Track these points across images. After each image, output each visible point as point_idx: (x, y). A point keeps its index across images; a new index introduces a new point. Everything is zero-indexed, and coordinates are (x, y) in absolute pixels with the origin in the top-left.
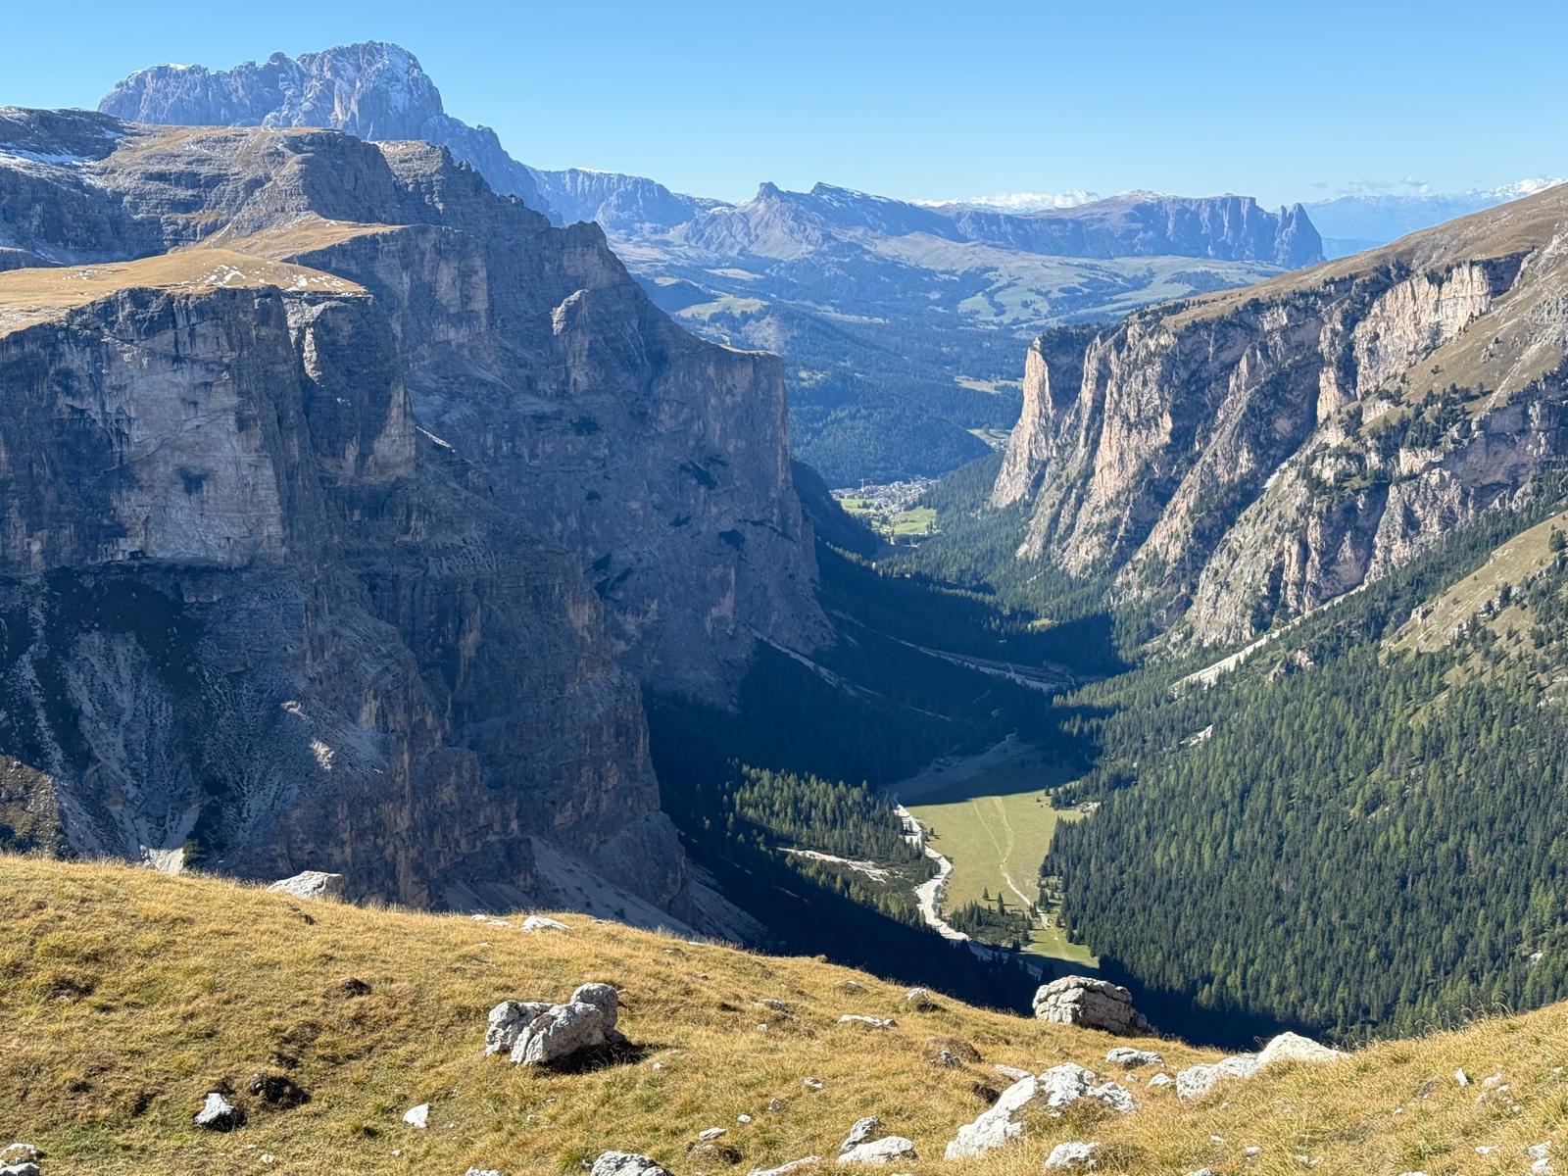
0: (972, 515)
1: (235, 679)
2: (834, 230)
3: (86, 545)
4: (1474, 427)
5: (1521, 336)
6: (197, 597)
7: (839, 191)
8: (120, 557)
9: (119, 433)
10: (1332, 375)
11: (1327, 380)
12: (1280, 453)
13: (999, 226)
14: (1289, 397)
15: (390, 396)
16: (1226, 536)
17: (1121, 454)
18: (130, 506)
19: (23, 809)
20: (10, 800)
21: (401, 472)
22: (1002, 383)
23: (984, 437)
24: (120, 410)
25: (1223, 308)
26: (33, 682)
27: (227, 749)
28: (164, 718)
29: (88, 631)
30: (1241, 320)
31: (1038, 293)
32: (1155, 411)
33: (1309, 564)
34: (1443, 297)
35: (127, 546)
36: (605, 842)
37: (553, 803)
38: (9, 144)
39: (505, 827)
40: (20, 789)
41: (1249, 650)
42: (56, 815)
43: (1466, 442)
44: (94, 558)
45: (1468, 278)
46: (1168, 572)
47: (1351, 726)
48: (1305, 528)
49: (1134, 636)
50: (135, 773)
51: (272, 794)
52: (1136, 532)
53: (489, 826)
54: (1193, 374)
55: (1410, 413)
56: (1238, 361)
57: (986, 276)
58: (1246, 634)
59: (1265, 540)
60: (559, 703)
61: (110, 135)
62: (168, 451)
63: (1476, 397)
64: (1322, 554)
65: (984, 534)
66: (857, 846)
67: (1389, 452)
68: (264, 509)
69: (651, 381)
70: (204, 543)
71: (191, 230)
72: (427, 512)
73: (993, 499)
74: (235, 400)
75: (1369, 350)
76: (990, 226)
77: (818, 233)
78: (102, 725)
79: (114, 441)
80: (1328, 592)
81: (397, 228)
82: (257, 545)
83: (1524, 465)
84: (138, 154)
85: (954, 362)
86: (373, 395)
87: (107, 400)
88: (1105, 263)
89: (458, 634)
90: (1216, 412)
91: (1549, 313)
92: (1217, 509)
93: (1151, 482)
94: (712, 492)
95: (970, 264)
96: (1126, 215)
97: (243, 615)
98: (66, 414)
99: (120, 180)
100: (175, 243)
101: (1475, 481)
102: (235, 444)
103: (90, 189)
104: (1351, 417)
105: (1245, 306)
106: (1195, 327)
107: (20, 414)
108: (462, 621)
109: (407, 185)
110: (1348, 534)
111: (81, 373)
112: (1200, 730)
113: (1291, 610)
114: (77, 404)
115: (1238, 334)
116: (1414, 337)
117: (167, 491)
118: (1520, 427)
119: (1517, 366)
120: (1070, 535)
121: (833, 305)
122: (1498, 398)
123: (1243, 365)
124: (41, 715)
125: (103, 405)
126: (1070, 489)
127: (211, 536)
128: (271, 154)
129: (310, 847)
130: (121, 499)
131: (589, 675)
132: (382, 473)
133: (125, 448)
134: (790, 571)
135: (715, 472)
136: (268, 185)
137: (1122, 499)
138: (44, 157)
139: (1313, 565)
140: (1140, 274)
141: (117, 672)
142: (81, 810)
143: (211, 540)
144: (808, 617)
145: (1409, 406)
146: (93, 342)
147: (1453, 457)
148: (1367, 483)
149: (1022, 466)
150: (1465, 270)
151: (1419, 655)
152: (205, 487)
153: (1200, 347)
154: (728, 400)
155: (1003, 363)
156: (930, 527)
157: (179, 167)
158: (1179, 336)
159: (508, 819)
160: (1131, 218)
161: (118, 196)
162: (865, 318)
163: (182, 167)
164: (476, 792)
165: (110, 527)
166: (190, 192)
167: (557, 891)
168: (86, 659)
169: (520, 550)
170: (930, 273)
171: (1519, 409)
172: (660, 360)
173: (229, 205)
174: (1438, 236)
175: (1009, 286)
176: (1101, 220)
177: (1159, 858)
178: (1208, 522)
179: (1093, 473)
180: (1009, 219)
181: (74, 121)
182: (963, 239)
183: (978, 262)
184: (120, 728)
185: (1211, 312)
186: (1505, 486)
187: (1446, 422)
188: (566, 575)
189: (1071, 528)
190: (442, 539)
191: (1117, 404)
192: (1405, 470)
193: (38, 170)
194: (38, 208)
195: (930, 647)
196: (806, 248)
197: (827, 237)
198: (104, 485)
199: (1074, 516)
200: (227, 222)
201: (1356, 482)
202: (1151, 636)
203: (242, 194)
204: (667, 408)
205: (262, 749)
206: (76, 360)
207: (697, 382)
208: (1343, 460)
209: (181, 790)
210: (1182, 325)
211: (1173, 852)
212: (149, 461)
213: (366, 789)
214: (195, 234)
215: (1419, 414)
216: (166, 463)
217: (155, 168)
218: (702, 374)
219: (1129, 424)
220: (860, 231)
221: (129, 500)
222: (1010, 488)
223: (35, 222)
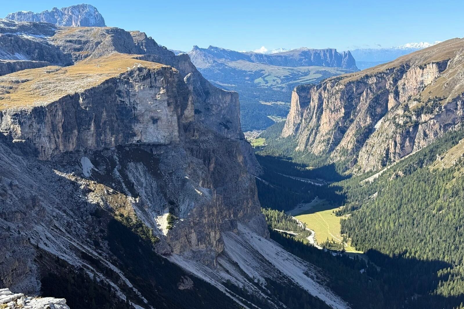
0: (277, 140)
1: (170, 174)
2: (216, 59)
3: (125, 139)
4: (443, 108)
5: (454, 82)
6: (157, 152)
7: (216, 48)
8: (134, 142)
9: (134, 108)
10: (392, 95)
11: (391, 97)
12: (378, 118)
13: (263, 58)
14: (380, 102)
15: (188, 98)
16: (367, 141)
17: (330, 120)
18: (137, 128)
19: (125, 209)
20: (121, 207)
21: (191, 120)
22: (273, 103)
23: (271, 118)
24: (134, 101)
25: (357, 77)
26: (119, 176)
27: (172, 193)
28: (154, 185)
29: (130, 162)
30: (363, 81)
31: (277, 77)
32: (339, 107)
33: (397, 147)
34: (424, 73)
35: (136, 139)
36: (249, 221)
37: (238, 210)
38: (26, 32)
39: (230, 216)
40: (123, 204)
41: (382, 172)
42: (133, 211)
43: (440, 112)
44: (128, 142)
45: (432, 67)
46: (349, 152)
47: (428, 189)
48: (396, 137)
49: (342, 170)
50: (149, 200)
51: (187, 205)
52: (335, 141)
53: (226, 216)
54: (350, 96)
55: (424, 104)
56: (363, 92)
57: (262, 72)
58: (380, 168)
59: (383, 141)
60: (237, 183)
61: (53, 29)
62: (148, 112)
63: (443, 100)
64: (401, 144)
65: (282, 145)
66: (287, 228)
67: (418, 115)
68: (174, 128)
69: (205, 99)
70: (157, 137)
71: (81, 57)
72: (198, 130)
73: (282, 135)
74: (167, 98)
75: (403, 88)
76: (260, 57)
77: (212, 60)
78: (139, 187)
79: (133, 110)
80: (403, 155)
81: (143, 55)
82: (172, 138)
83: (457, 118)
84: (62, 35)
85: (258, 97)
86: (184, 98)
87: (131, 98)
88: (295, 68)
89: (209, 164)
90: (356, 107)
91: (461, 76)
92: (362, 134)
93: (339, 127)
94: (229, 130)
95: (257, 69)
96: (299, 54)
97: (170, 157)
98: (119, 103)
99: (59, 42)
100: (76, 60)
101: (443, 123)
102: (166, 110)
103: (50, 45)
104: (405, 106)
105: (364, 77)
106: (350, 83)
107: (108, 102)
108: (210, 161)
109: (135, 44)
110: (408, 139)
111: (123, 91)
112: (374, 194)
113: (392, 160)
114: (122, 100)
115: (362, 85)
116: (416, 84)
117: (147, 123)
118: (455, 108)
119: (454, 91)
120: (313, 143)
121: (219, 81)
122: (449, 100)
123: (365, 93)
124: (123, 184)
125: (130, 100)
126: (312, 130)
127: (159, 136)
128: (102, 35)
129: (198, 219)
130: (135, 126)
131: (243, 175)
132: (186, 120)
133: (136, 112)
134: (251, 153)
135: (229, 125)
136: (101, 44)
137: (331, 132)
138: (36, 36)
139: (398, 148)
140: (306, 71)
141: (140, 173)
142: (138, 209)
143: (159, 137)
144: (256, 166)
145: (423, 102)
146: (127, 83)
147: (437, 116)
148: (413, 124)
149: (291, 125)
150: (431, 65)
151: (443, 169)
152: (158, 122)
153: (351, 89)
154: (225, 105)
155: (272, 97)
156: (264, 143)
157: (75, 38)
158: (346, 86)
159: (231, 214)
160: (301, 55)
161: (58, 47)
162: (230, 85)
163: (77, 39)
164: (222, 207)
165: (132, 134)
166: (79, 46)
167: (243, 233)
168: (131, 169)
169: (224, 140)
170: (245, 72)
171: (455, 102)
172: (207, 93)
173: (91, 49)
174: (417, 56)
175: (269, 75)
176: (292, 56)
177: (377, 227)
178: (360, 138)
179: (320, 125)
180: (266, 56)
181: (43, 25)
182: (253, 62)
183: (259, 68)
184: (143, 187)
185: (354, 78)
186: (452, 124)
187: (434, 107)
188: (236, 147)
189: (314, 141)
190: (203, 138)
191: (327, 105)
192: (423, 120)
193: (36, 40)
194: (37, 51)
195: (286, 174)
196: (208, 65)
197: (214, 61)
198: (130, 122)
199: (315, 138)
200: (91, 54)
201: (410, 124)
202: (346, 170)
203: (94, 46)
204: (214, 107)
205: (182, 193)
206: (122, 87)
207: (217, 100)
208: (405, 118)
209: (163, 204)
210: (346, 83)
211: (381, 225)
212: (142, 115)
213: (210, 203)
214: (82, 58)
215: (426, 105)
216: (147, 115)
217: (69, 39)
218: (218, 98)
219: (332, 111)
220: (224, 59)
221: (137, 126)
222: (288, 131)
223: (36, 55)
